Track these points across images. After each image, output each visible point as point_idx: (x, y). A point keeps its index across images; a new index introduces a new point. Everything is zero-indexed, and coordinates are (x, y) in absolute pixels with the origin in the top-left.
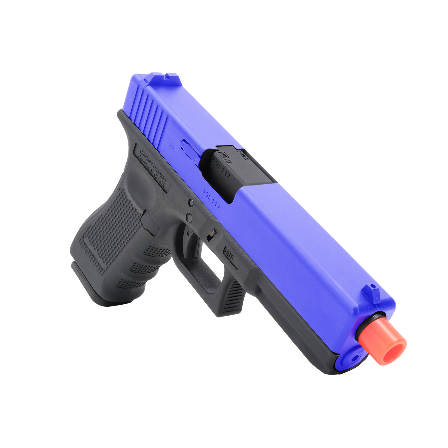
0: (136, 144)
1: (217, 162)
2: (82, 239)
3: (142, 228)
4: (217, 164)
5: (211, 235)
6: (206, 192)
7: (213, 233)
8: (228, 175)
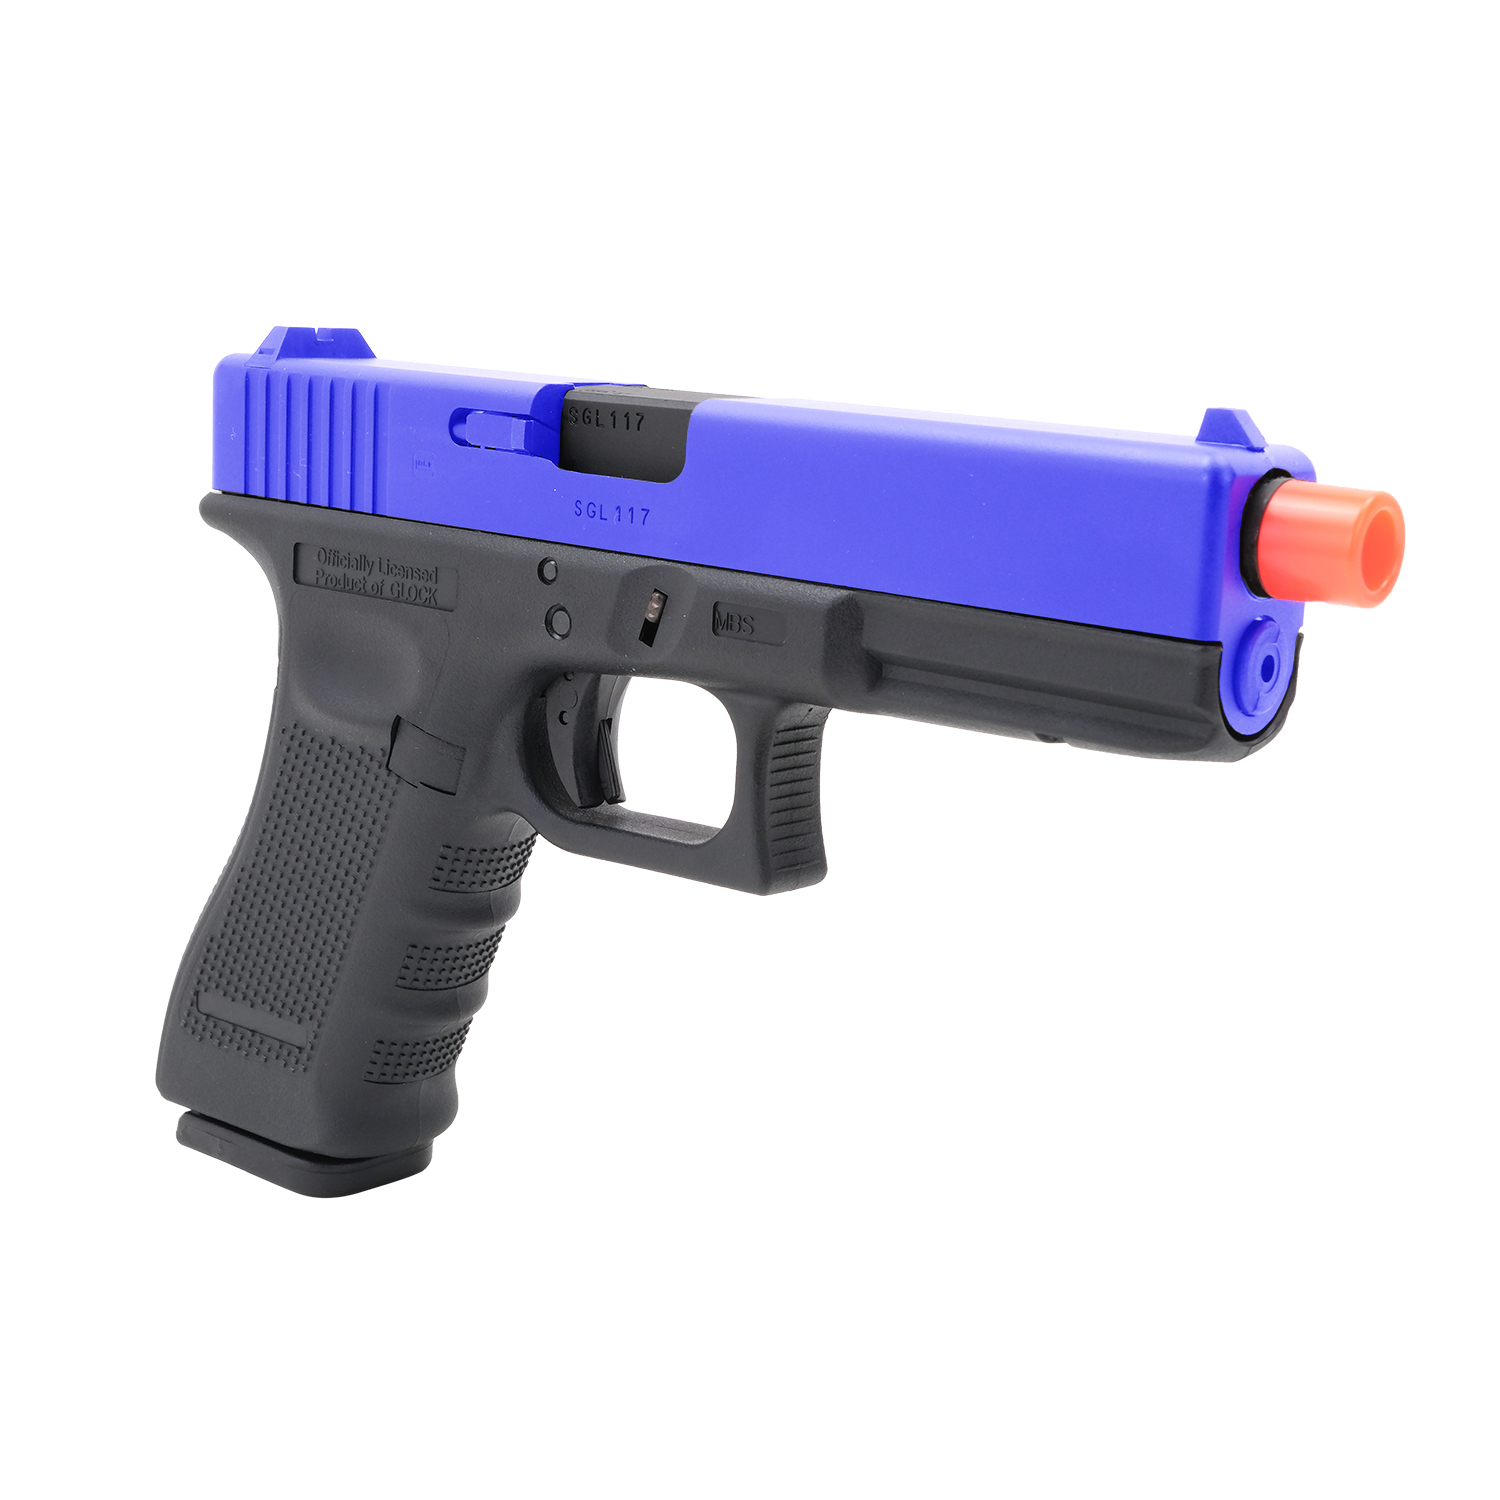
0: (297, 546)
1: (587, 412)
2: (195, 1007)
3: (404, 789)
4: (587, 420)
5: (651, 616)
6: (583, 507)
7: (656, 606)
8: (634, 420)
